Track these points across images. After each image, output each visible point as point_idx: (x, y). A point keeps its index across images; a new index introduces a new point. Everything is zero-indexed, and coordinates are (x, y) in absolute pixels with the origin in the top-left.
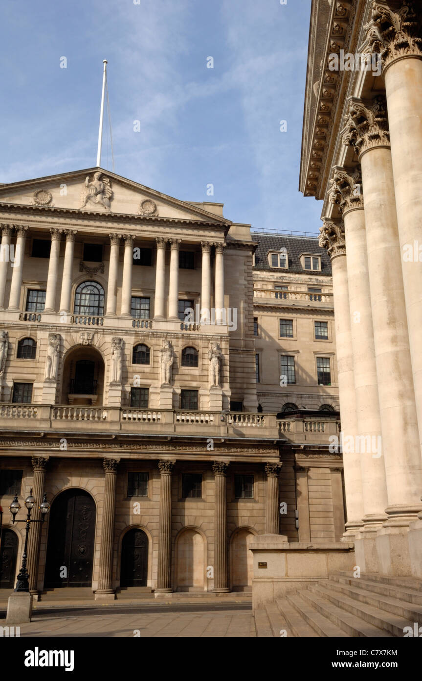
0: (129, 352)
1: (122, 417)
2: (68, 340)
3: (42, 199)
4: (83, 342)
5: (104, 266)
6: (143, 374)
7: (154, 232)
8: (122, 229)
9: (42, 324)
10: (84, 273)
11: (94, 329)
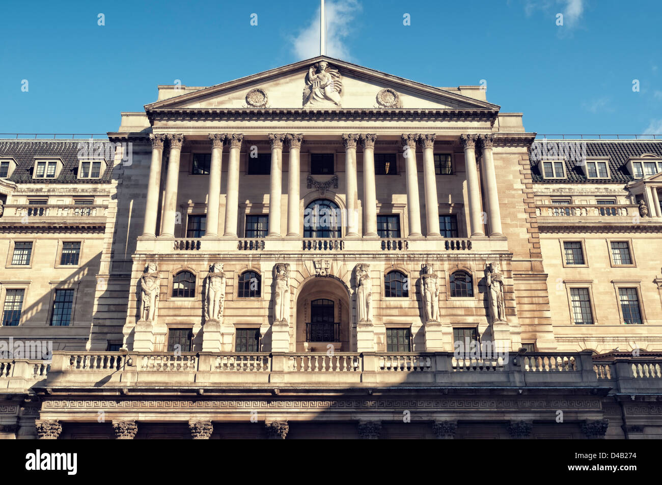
0: (379, 282)
1: (378, 365)
2: (300, 271)
3: (257, 100)
4: (319, 272)
5: (337, 180)
6: (400, 309)
7: (399, 128)
8: (359, 128)
9: (266, 253)
10: (313, 189)
11: (332, 254)
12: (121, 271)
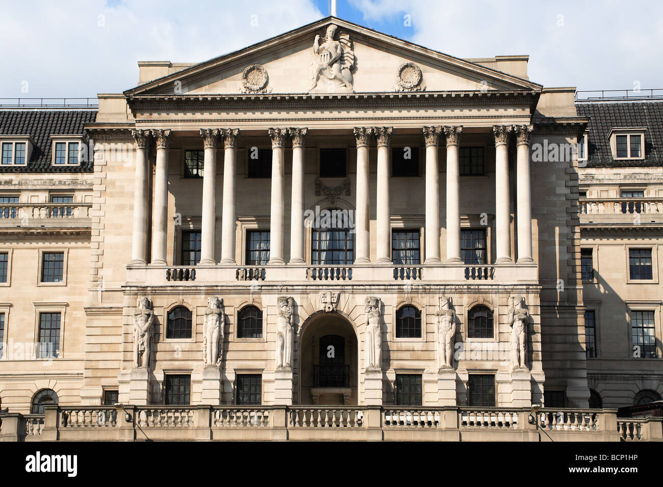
0: (390, 319)
1: (384, 420)
2: (305, 306)
3: (254, 81)
4: (325, 307)
5: (349, 184)
6: (412, 352)
7: (420, 118)
8: (372, 119)
9: (267, 284)
10: (322, 197)
11: (339, 285)
12: (111, 303)
